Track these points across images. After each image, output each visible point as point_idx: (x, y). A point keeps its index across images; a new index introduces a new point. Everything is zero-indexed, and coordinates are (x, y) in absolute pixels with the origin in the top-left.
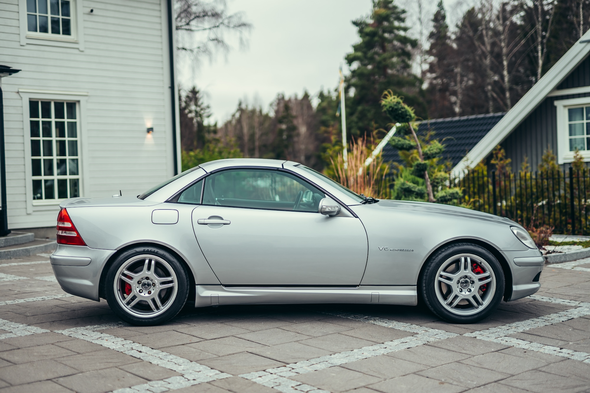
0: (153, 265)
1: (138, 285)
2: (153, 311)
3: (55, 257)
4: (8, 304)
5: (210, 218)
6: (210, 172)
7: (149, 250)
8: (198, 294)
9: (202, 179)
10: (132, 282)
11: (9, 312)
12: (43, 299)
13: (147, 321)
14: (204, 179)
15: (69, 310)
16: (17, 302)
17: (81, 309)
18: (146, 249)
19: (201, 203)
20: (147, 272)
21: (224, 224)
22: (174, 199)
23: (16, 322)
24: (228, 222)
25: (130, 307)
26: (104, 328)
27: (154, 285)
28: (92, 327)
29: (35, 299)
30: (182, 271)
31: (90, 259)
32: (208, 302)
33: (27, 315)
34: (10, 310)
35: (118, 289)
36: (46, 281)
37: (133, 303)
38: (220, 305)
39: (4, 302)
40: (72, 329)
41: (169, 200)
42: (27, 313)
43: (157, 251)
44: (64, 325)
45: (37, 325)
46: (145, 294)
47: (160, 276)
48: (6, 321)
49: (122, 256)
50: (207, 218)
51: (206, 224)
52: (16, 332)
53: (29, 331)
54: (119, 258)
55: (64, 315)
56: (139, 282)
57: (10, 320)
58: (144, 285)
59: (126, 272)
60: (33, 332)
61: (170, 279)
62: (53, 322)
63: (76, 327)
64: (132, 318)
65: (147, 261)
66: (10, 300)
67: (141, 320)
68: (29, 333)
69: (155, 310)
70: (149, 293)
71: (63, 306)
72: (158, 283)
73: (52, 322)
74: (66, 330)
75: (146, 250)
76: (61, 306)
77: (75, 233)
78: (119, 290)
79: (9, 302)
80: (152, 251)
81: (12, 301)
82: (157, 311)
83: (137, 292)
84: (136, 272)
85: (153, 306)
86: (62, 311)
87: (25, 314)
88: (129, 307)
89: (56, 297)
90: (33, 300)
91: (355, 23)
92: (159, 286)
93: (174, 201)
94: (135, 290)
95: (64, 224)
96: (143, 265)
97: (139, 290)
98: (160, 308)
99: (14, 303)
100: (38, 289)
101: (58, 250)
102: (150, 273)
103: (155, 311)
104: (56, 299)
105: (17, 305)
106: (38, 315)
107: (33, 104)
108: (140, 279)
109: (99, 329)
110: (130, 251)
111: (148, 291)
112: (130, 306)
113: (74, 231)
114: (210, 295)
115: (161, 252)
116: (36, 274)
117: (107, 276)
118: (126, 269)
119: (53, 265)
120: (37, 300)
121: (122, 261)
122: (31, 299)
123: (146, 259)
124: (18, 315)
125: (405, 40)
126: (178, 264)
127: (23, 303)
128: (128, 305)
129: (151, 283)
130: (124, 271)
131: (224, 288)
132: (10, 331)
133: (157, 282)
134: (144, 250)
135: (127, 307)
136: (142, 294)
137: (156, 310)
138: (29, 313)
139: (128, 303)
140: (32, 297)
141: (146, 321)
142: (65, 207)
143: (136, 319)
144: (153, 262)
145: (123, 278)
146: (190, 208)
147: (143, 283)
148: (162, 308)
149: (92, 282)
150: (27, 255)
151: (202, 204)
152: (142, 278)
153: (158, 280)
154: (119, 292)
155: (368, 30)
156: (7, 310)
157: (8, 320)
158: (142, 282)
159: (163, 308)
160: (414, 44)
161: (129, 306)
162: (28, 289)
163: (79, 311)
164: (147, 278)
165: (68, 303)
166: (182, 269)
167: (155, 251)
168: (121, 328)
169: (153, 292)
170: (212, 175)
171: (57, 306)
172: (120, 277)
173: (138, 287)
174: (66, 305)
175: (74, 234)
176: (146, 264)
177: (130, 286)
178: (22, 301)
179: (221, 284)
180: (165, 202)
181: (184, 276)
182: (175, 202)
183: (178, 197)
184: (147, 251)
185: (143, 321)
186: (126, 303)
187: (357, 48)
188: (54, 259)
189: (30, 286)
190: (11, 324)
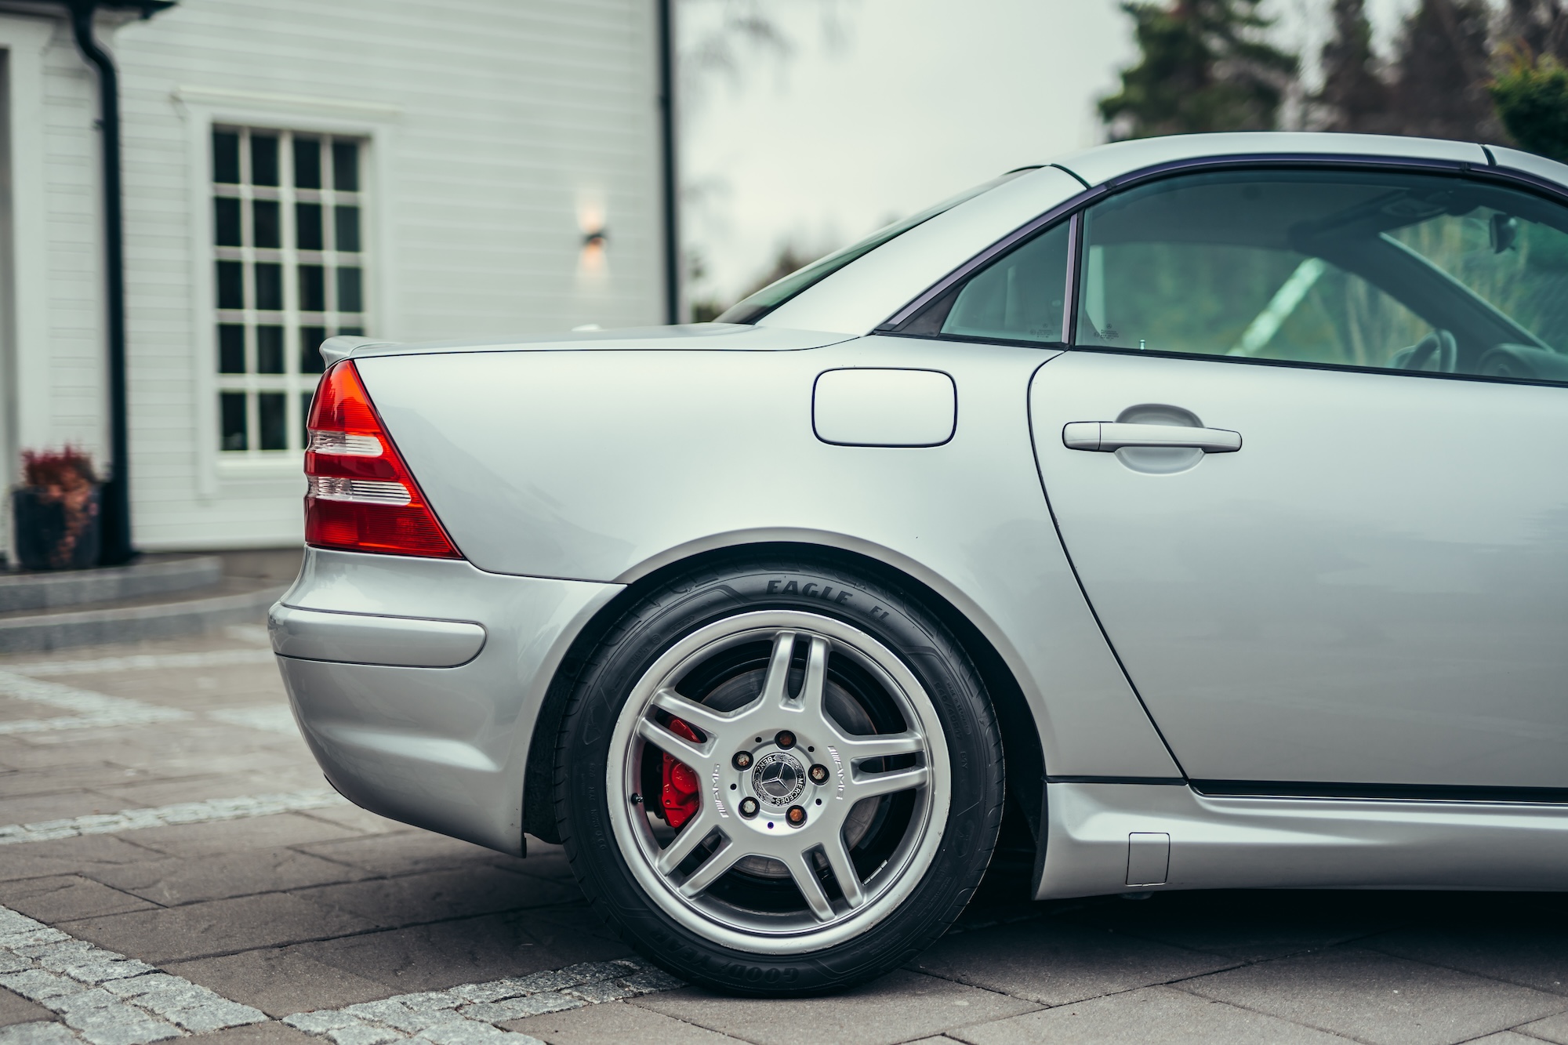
0: (816, 668)
1: (733, 776)
2: (812, 917)
3: (294, 616)
4: (86, 831)
5: (1127, 416)
6: (1106, 184)
7: (801, 586)
8: (1061, 829)
9: (1066, 218)
10: (707, 756)
11: (77, 880)
12: (239, 812)
13: (787, 972)
14: (1074, 218)
15: (356, 875)
16: (125, 824)
17: (412, 873)
18: (784, 578)
19: (1065, 339)
20: (786, 704)
21: (1209, 450)
22: (921, 321)
23: (99, 946)
24: (1231, 440)
25: (691, 892)
26: (552, 1004)
27: (819, 776)
28: (487, 992)
29: (203, 811)
30: (976, 704)
31: (480, 631)
32: (1107, 878)
33: (156, 898)
34: (88, 869)
35: (629, 793)
36: (254, 730)
37: (709, 872)
38: (1171, 888)
39: (70, 823)
40: (381, 1006)
41: (896, 321)
42: (161, 885)
43: (843, 594)
44: (337, 973)
45: (201, 966)
46: (771, 825)
47: (852, 729)
48: (53, 934)
49: (654, 616)
50: (1114, 419)
51: (1112, 448)
52: (83, 1019)
53: (152, 1012)
54: (638, 629)
55: (332, 907)
56: (739, 762)
57: (74, 926)
58: (768, 773)
59: (672, 703)
60: (174, 1019)
61: (904, 744)
62: (281, 946)
63: (402, 991)
64: (702, 953)
65: (785, 647)
66: (98, 813)
67: (749, 967)
68: (152, 1025)
69: (823, 908)
70: (796, 817)
71: (327, 850)
72: (843, 766)
73: (276, 951)
74: (351, 1010)
75: (781, 586)
76: (318, 849)
77: (401, 488)
78: (634, 802)
79: (91, 824)
80: (814, 594)
81: (106, 818)
82: (837, 919)
83: (728, 810)
84: (723, 706)
85: (812, 890)
86: (322, 877)
87: (150, 893)
88: (687, 889)
89: (295, 804)
90: (193, 818)
91: (1130, 9)
92: (847, 782)
93: (922, 324)
94: (719, 803)
95: (343, 441)
96: (765, 665)
97: (740, 800)
98: (852, 902)
99: (112, 828)
100: (222, 764)
101: (310, 576)
102: (801, 710)
103: (822, 915)
104: (298, 813)
105: (126, 839)
106: (210, 899)
107: (224, 142)
108: (748, 742)
109: (523, 1008)
110: (695, 590)
111: (787, 806)
112: (693, 886)
113: (395, 478)
114: (1122, 837)
115: (864, 597)
116: (219, 700)
117: (571, 724)
118: (670, 685)
119: (284, 660)
120: (215, 814)
121: (650, 641)
122: (186, 812)
123: (778, 637)
124: (116, 896)
125: (1265, 55)
126: (952, 667)
127: (152, 829)
128: (680, 883)
129: (807, 766)
130: (659, 697)
131: (1202, 801)
132: (53, 1005)
133: (836, 758)
134: (771, 583)
135: (677, 890)
136: (758, 824)
137: (829, 912)
138: (172, 887)
139: (683, 871)
140: (192, 801)
141: (781, 969)
142: (348, 355)
143: (723, 961)
144: (817, 653)
145: (657, 734)
146: (1015, 365)
147: (762, 761)
148: (859, 899)
149: (490, 751)
150: (194, 632)
151: (1072, 347)
152: (758, 740)
153: (842, 749)
154: (632, 809)
155: (1160, 25)
156: (74, 868)
157: (60, 930)
158: (757, 756)
159: (866, 900)
160: (1289, 65)
161: (685, 886)
162: (181, 763)
163: (404, 882)
164: (786, 739)
165: (348, 834)
166: (975, 691)
167: (828, 589)
168: (639, 1001)
169: (813, 813)
170: (1114, 199)
171: (299, 850)
172: (638, 729)
173: (733, 787)
174: (342, 847)
175: (396, 495)
176: (781, 662)
177: (690, 776)
178: (145, 819)
179: (1184, 780)
180: (872, 333)
181: (987, 731)
182: (924, 331)
183: (943, 305)
184: (786, 591)
185: (765, 968)
186: (668, 869)
187: (1129, 78)
188: (291, 628)
189: (193, 751)
190: (72, 960)
